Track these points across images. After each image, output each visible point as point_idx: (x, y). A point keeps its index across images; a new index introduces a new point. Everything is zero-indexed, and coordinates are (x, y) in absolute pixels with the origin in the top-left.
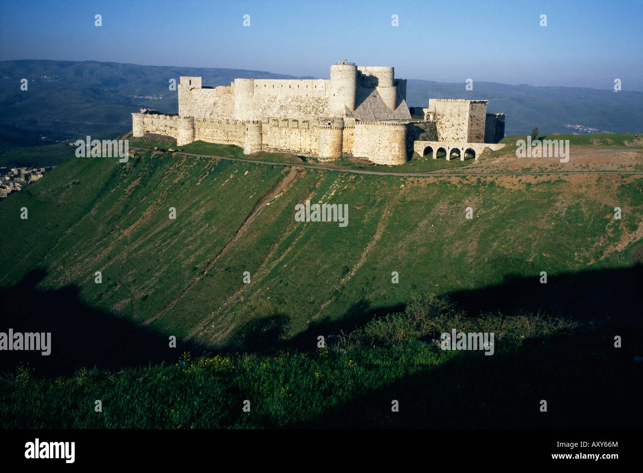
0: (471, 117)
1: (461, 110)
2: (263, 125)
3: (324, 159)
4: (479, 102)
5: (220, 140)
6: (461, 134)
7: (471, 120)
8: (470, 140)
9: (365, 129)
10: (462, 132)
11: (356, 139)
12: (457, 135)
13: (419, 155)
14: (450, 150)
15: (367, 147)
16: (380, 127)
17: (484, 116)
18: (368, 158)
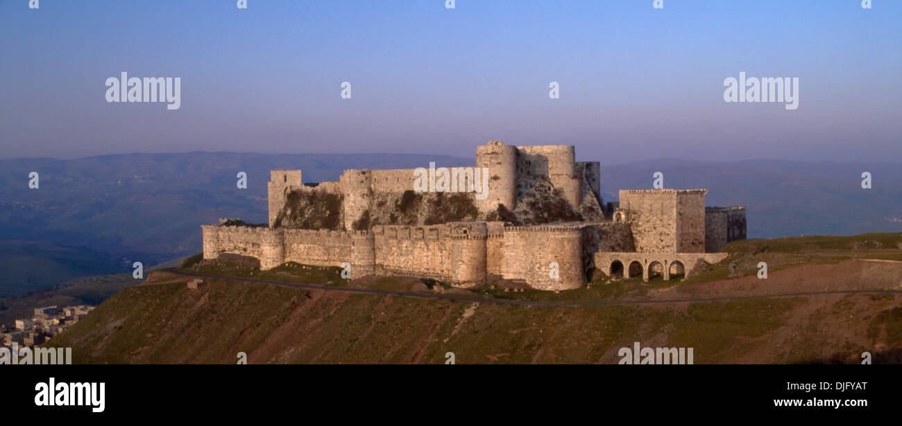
0: (680, 214)
1: (665, 205)
2: (376, 237)
3: (460, 284)
4: (691, 193)
5: (318, 260)
6: (667, 240)
7: (681, 219)
8: (682, 248)
9: (518, 237)
10: (669, 237)
11: (507, 253)
12: (662, 241)
13: (603, 273)
14: (649, 264)
15: (523, 265)
16: (540, 235)
17: (702, 212)
18: (525, 280)
